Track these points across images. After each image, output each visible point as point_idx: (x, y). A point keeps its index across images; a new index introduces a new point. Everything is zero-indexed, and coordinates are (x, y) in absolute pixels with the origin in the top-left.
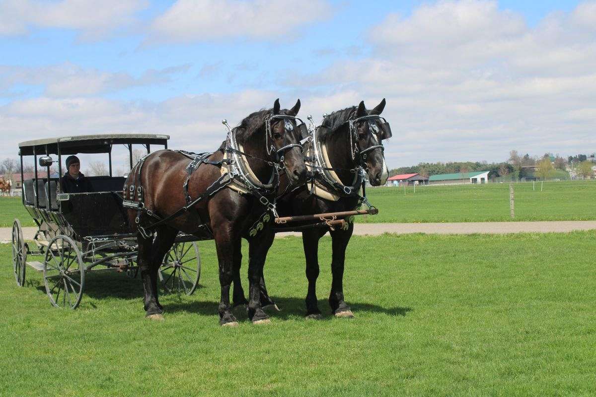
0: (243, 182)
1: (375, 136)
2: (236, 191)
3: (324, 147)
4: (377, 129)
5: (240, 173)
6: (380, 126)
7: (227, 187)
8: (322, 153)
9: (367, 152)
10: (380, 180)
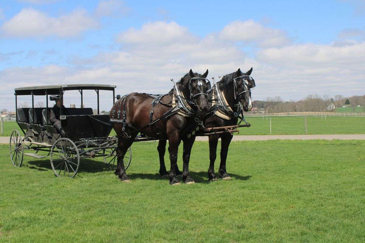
0: (185, 111)
1: (246, 86)
2: (182, 115)
3: (222, 92)
4: (247, 83)
5: (183, 106)
6: (249, 81)
7: (177, 113)
8: (222, 95)
9: (242, 94)
10: (248, 108)
